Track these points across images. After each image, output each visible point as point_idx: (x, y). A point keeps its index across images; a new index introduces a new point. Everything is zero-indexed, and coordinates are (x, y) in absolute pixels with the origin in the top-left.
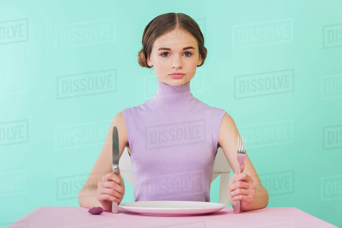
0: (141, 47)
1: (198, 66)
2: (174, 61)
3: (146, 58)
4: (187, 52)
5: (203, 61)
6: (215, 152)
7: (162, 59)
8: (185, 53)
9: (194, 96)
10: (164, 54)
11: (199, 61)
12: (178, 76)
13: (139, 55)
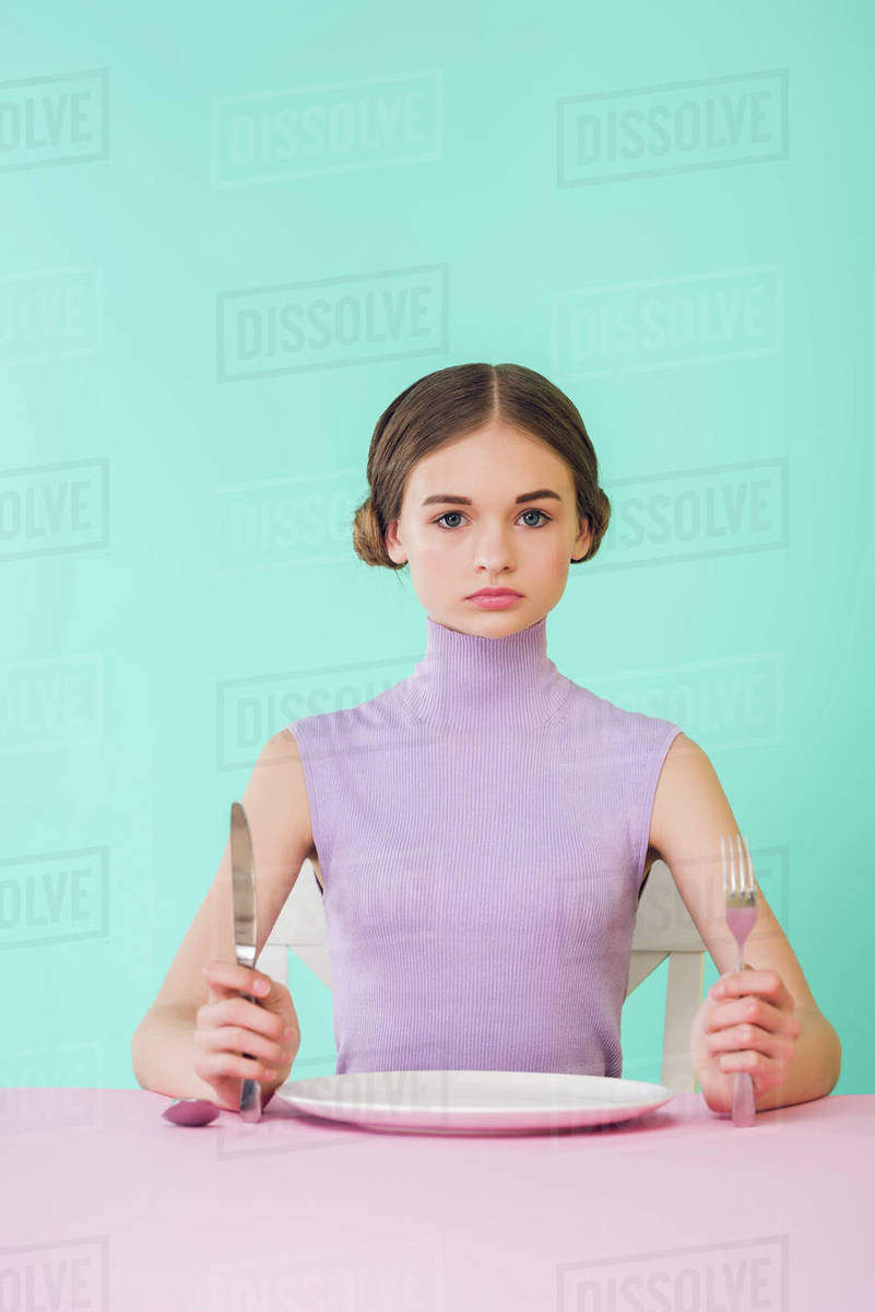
0: (363, 491)
1: (573, 561)
2: (483, 544)
3: (383, 533)
4: (531, 512)
5: (593, 543)
6: (640, 883)
7: (440, 536)
8: (525, 515)
9: (560, 670)
10: (446, 517)
11: (580, 542)
12: (497, 599)
13: (357, 522)
